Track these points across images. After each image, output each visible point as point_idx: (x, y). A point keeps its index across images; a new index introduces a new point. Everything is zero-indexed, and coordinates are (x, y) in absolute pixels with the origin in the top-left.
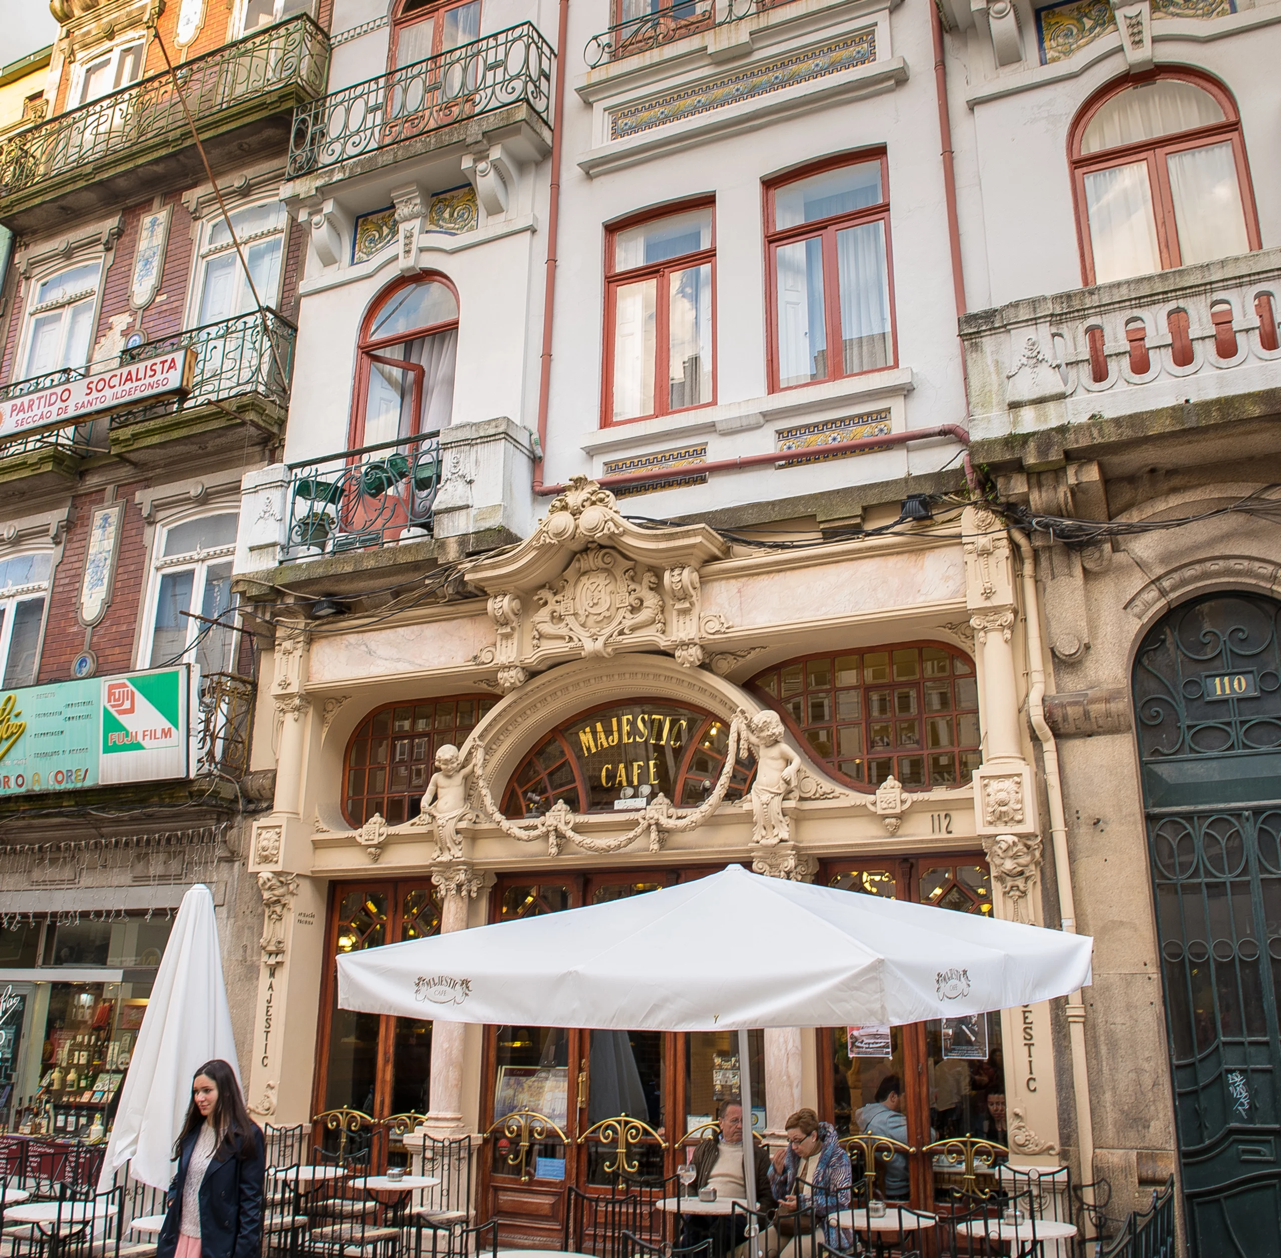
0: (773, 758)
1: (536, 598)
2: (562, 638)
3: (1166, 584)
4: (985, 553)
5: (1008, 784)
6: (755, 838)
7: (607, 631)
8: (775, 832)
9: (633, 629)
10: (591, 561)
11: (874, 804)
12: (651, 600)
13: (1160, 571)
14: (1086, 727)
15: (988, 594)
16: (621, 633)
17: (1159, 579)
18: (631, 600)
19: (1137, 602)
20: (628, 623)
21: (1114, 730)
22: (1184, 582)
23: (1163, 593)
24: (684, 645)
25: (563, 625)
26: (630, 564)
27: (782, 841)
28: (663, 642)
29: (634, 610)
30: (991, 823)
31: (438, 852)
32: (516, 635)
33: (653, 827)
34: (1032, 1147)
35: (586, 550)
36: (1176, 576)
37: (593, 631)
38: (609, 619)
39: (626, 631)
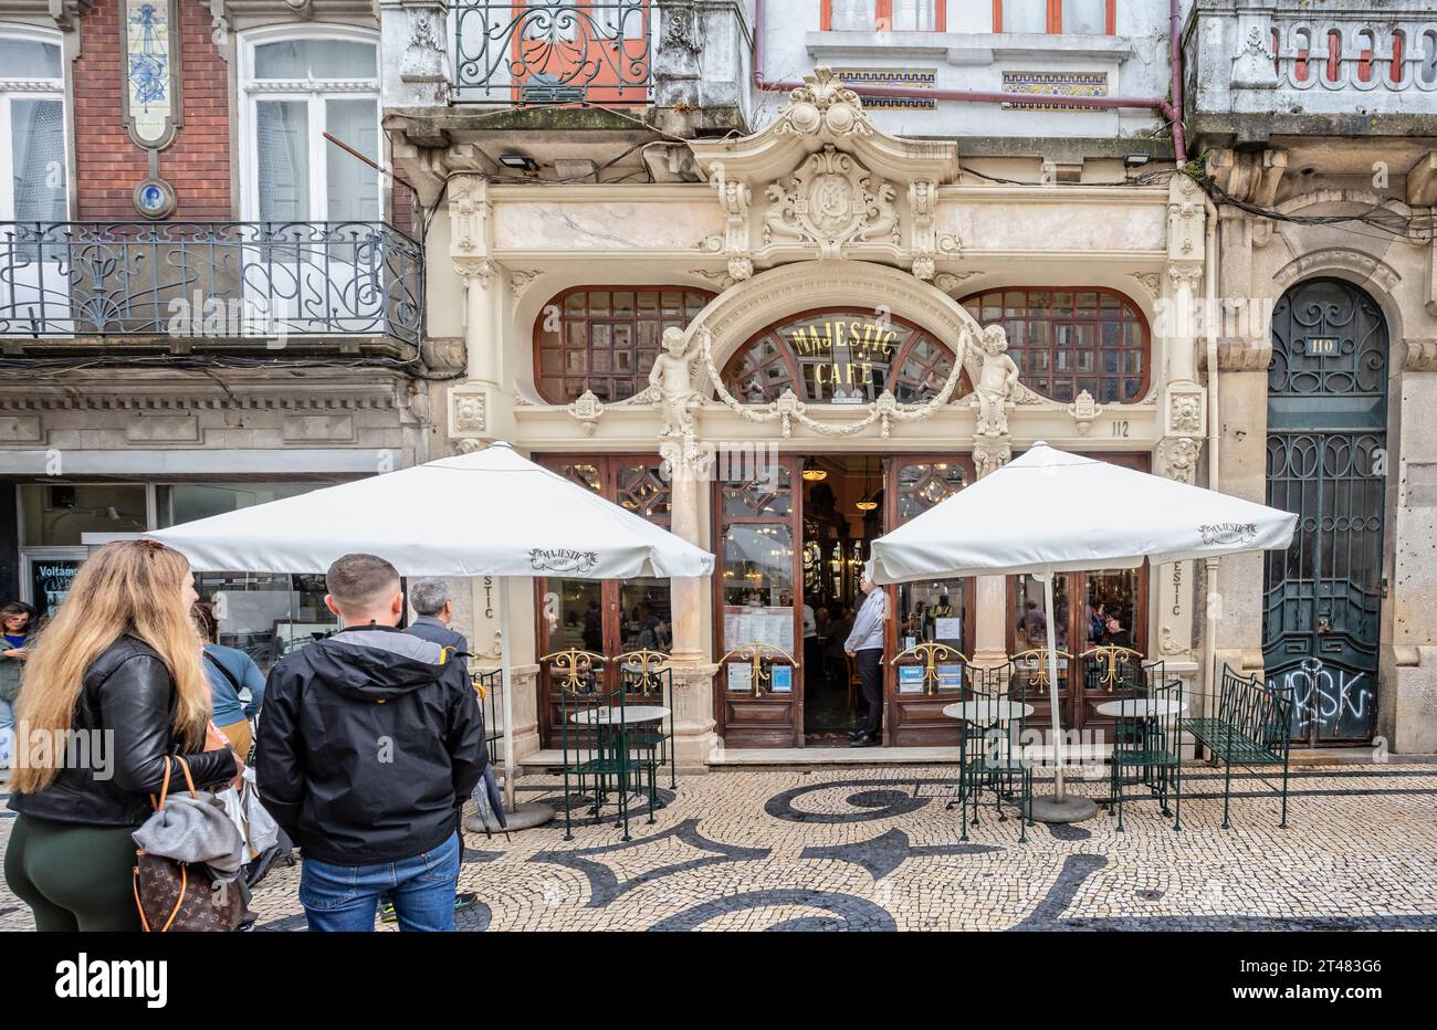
0: (999, 366)
1: (767, 192)
2: (796, 237)
3: (1304, 263)
4: (1188, 214)
5: (1191, 400)
6: (979, 431)
7: (844, 234)
8: (998, 426)
9: (869, 237)
10: (829, 163)
11: (1074, 410)
12: (888, 212)
13: (1300, 252)
14: (1238, 365)
15: (1187, 249)
16: (857, 239)
17: (1298, 259)
18: (868, 208)
19: (1283, 275)
20: (865, 230)
21: (1256, 369)
22: (1314, 264)
23: (1300, 270)
24: (923, 257)
25: (797, 223)
26: (865, 173)
27: (1002, 434)
28: (899, 254)
29: (869, 218)
30: (1175, 428)
31: (668, 428)
32: (747, 227)
33: (885, 417)
34: (1175, 650)
35: (822, 151)
36: (1311, 258)
37: (829, 233)
38: (846, 224)
39: (862, 237)
